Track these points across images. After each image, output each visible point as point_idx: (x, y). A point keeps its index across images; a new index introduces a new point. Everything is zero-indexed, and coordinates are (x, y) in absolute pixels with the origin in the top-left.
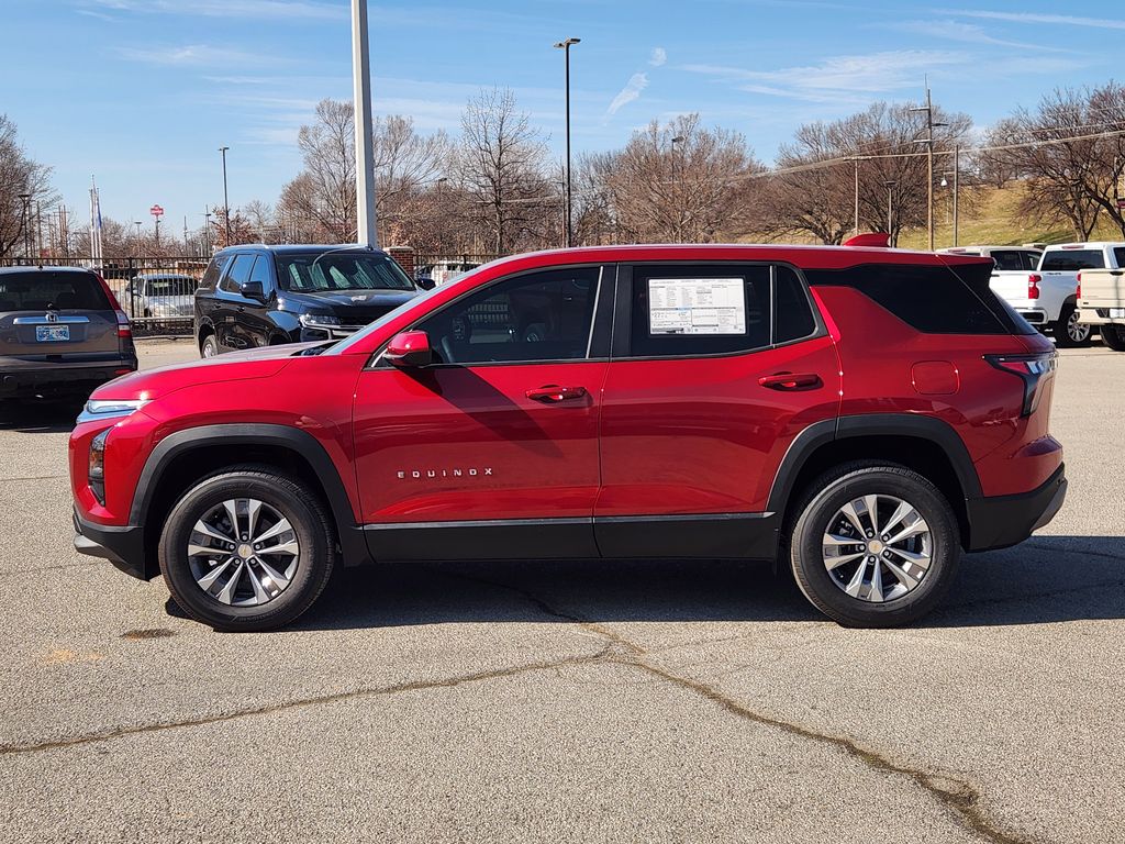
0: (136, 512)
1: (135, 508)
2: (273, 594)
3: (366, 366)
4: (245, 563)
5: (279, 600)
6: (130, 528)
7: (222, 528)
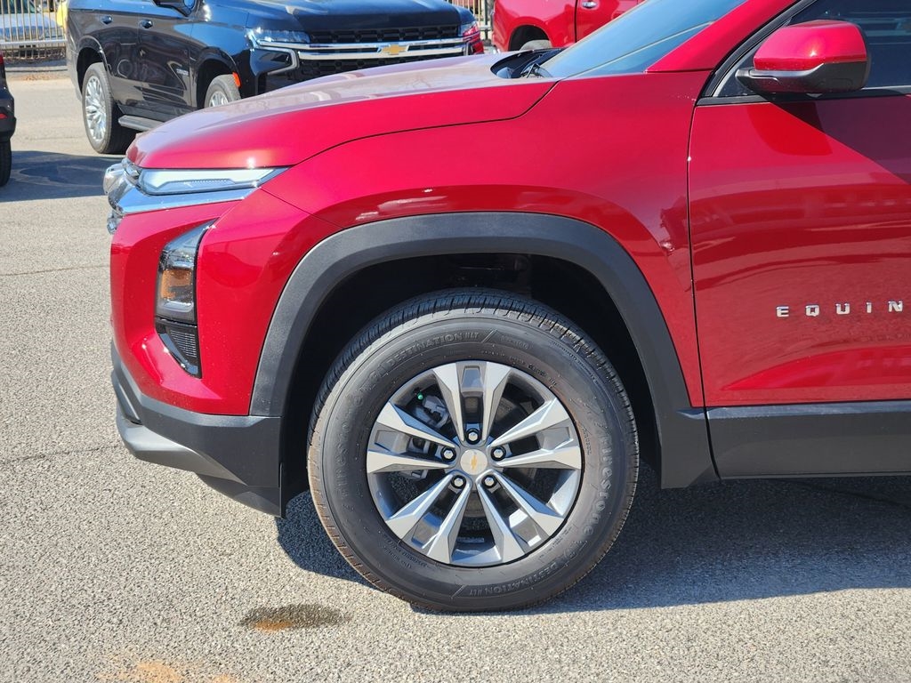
0: (265, 389)
1: (262, 380)
2: (533, 542)
3: (701, 96)
4: (473, 485)
5: (544, 555)
6: (252, 420)
7: (426, 418)
